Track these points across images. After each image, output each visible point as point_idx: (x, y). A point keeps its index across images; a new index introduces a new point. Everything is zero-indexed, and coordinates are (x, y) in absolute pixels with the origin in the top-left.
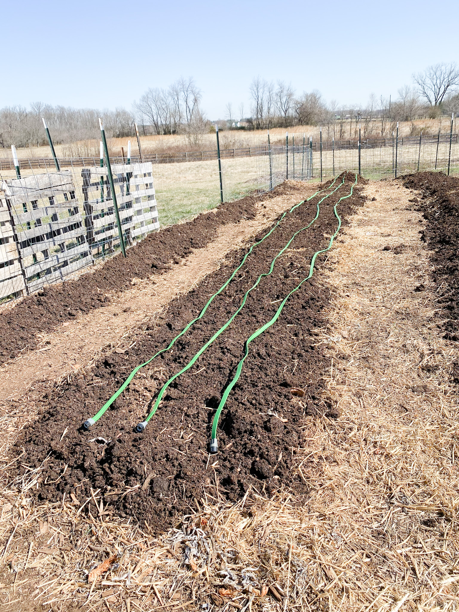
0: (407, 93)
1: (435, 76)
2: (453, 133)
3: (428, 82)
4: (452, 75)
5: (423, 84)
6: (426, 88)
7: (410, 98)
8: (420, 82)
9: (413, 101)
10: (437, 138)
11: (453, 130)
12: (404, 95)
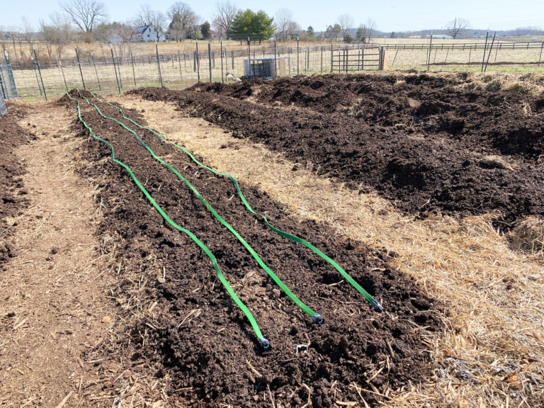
0: (58, 19)
1: (80, 6)
2: (114, 56)
3: (75, 10)
4: (95, 6)
5: (71, 12)
6: (75, 15)
7: (63, 23)
8: (68, 10)
9: (66, 27)
10: (103, 61)
11: (114, 53)
12: (56, 21)
